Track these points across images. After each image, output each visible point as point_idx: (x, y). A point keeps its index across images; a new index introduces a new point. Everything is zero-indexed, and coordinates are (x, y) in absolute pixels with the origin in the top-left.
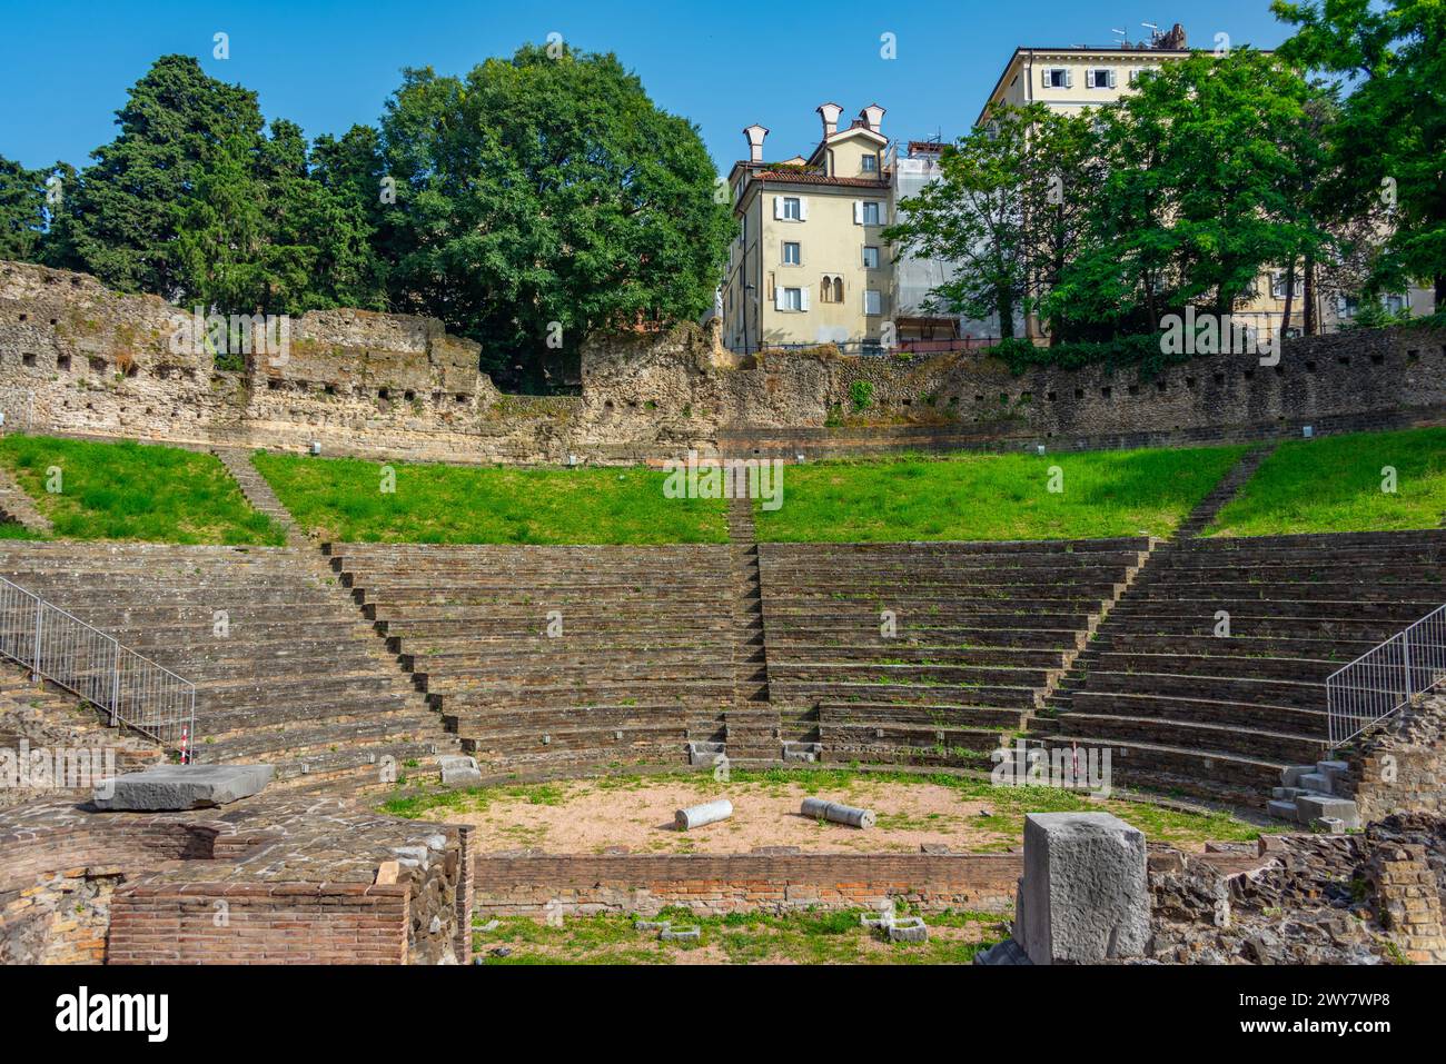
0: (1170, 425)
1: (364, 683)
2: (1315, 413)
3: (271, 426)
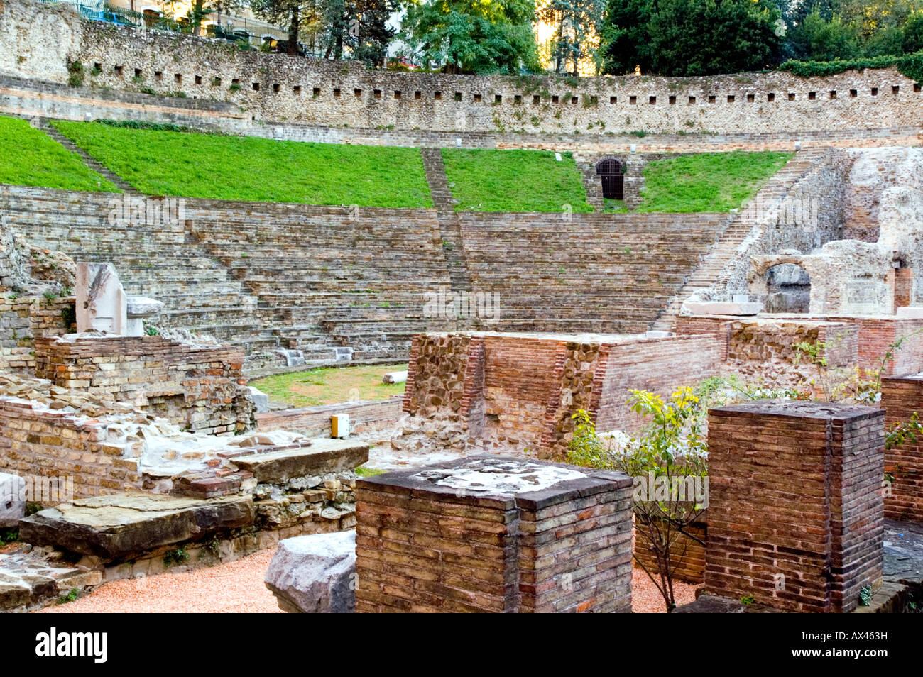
0: (342, 123)
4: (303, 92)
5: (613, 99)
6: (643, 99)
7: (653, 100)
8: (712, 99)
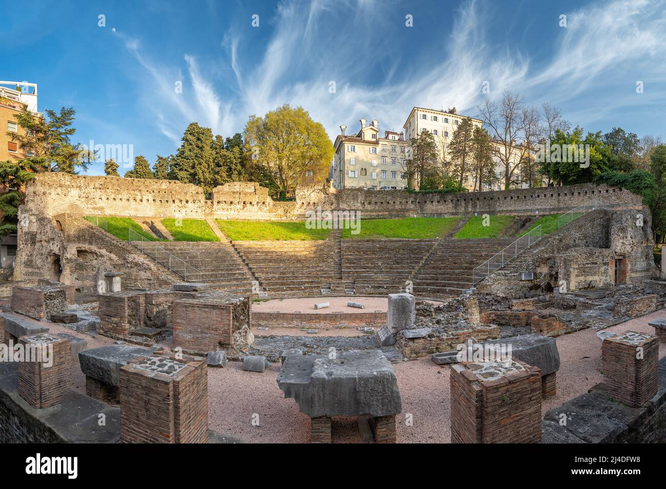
0: (447, 211)
1: (240, 274)
2: (478, 210)
3: (218, 213)
4: (434, 203)
5: (538, 196)
6: (548, 196)
7: (552, 195)
8: (573, 194)
